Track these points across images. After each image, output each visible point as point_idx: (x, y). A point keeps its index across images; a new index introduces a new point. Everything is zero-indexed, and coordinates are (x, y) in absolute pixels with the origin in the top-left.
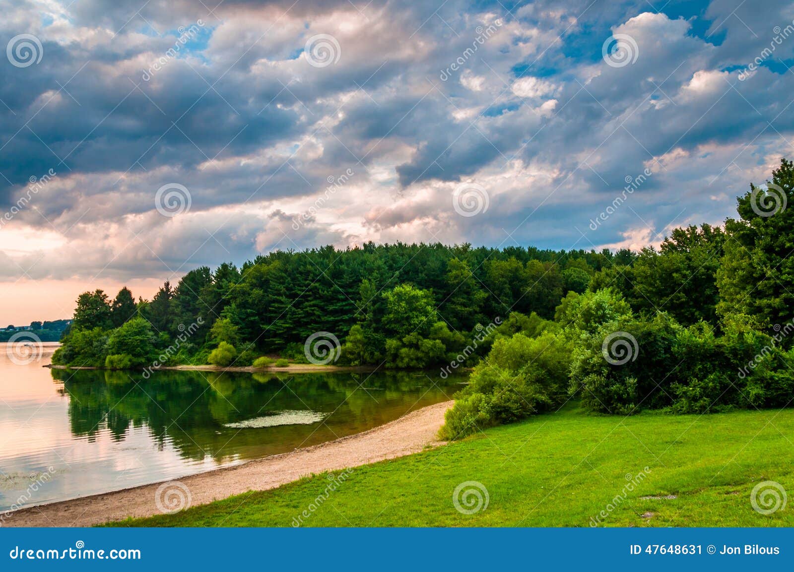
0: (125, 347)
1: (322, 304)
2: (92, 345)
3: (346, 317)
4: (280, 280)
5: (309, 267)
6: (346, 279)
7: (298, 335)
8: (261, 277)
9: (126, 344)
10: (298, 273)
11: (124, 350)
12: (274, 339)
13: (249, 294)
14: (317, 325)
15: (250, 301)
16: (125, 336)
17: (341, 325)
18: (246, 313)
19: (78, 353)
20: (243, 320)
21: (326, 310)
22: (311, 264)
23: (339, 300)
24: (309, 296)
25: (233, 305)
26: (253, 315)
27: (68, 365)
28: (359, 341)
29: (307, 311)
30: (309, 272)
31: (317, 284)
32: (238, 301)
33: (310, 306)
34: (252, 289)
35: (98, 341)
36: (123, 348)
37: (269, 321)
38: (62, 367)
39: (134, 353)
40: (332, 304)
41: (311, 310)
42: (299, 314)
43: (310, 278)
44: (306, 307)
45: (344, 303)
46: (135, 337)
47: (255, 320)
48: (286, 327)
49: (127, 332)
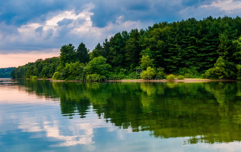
0: (96, 71)
1: (197, 47)
2: (76, 70)
3: (211, 54)
4: (173, 35)
5: (188, 28)
6: (211, 34)
7: (184, 64)
8: (161, 35)
9: (96, 69)
10: (182, 32)
11: (95, 72)
12: (172, 66)
13: (156, 43)
14: (195, 59)
15: (157, 46)
16: (95, 65)
17: (208, 58)
18: (155, 53)
19: (70, 74)
20: (153, 56)
21: (199, 50)
22: (189, 27)
23: (207, 45)
24: (189, 43)
25: (148, 49)
26: (159, 54)
27: (65, 80)
28: (222, 66)
29: (189, 51)
30: (188, 31)
31: (193, 37)
32: (150, 46)
33: (191, 49)
34: (157, 41)
35: (79, 68)
36: (95, 71)
37: (167, 57)
38: (62, 81)
39: (101, 73)
40: (202, 47)
41: (191, 50)
42: (185, 53)
43: (189, 34)
44: (188, 49)
45: (210, 47)
46: (101, 65)
47: (160, 56)
48: (179, 60)
49: (96, 63)
